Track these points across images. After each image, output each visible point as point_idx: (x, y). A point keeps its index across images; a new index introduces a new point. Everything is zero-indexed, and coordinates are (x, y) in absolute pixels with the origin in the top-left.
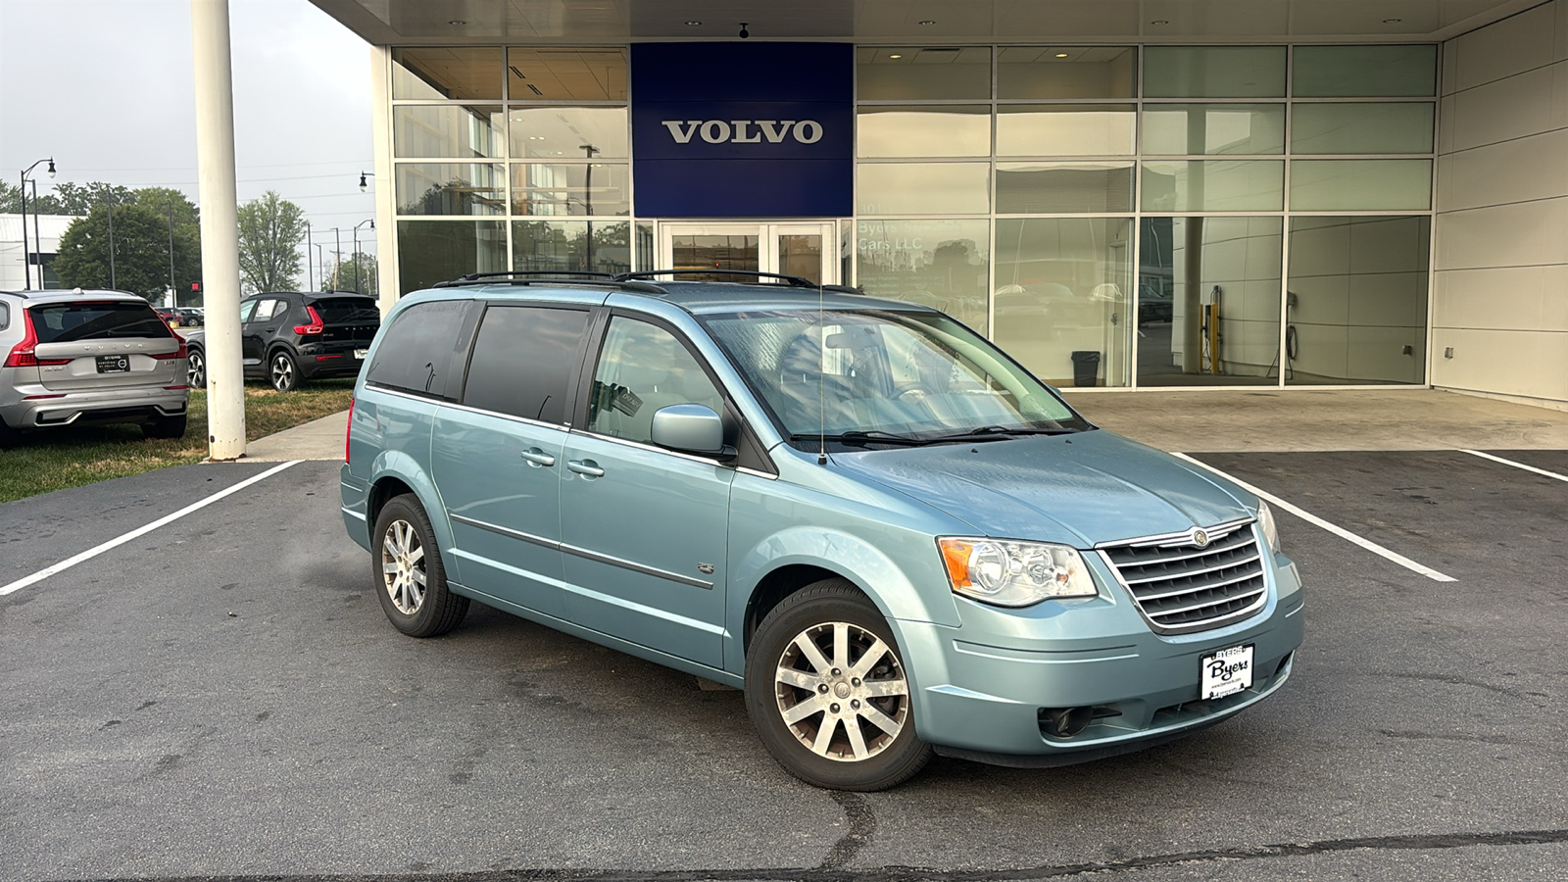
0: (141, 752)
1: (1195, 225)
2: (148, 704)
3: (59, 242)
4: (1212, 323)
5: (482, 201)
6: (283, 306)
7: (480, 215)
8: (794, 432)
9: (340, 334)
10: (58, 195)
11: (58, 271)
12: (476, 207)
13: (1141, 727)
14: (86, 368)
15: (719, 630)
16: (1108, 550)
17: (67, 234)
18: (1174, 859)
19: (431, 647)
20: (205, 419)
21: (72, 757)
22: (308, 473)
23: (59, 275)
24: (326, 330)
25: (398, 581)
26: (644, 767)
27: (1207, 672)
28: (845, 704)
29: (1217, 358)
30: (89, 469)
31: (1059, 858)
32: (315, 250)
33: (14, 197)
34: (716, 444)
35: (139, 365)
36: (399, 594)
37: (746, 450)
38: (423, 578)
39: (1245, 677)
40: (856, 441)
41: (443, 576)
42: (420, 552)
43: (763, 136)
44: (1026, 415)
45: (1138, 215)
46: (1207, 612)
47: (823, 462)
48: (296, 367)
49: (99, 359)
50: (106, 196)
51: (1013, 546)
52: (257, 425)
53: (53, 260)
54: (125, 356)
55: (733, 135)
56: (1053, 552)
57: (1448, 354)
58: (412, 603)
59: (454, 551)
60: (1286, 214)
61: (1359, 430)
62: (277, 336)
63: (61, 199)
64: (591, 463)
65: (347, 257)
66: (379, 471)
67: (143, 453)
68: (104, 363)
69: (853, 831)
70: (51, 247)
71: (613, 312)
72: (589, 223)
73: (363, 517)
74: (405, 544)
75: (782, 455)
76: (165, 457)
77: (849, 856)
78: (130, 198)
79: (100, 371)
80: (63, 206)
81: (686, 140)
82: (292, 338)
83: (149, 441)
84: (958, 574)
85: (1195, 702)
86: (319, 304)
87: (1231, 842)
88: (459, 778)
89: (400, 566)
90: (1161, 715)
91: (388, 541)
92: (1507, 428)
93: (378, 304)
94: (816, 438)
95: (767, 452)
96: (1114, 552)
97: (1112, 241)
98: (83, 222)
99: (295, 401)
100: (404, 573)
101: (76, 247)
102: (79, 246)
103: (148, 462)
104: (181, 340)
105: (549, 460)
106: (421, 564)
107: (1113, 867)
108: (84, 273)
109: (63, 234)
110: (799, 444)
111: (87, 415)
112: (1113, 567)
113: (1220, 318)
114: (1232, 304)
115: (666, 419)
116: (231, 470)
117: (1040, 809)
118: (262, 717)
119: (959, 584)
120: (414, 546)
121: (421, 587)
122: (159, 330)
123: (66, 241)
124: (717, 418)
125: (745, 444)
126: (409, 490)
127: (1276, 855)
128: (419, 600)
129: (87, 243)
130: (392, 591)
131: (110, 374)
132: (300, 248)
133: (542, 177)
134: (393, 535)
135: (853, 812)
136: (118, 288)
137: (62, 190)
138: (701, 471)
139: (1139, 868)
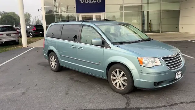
0: (19, 92)
1: (148, 12)
2: (19, 84)
4: (150, 25)
5: (56, 12)
6: (30, 26)
7: (55, 14)
8: (112, 42)
9: (38, 30)
12: (55, 13)
13: (167, 84)
14: (5, 36)
15: (102, 71)
16: (162, 58)
17: (0, 18)
18: (177, 104)
19: (58, 73)
20: (22, 42)
21: (9, 93)
22: (37, 49)
24: (36, 29)
25: (52, 64)
26: (93, 91)
27: (176, 75)
28: (120, 81)
29: (151, 29)
30: (6, 49)
31: (160, 105)
32: (33, 20)
34: (101, 44)
35: (12, 35)
36: (53, 66)
37: (105, 45)
38: (56, 63)
39: (180, 75)
40: (122, 43)
41: (59, 64)
42: (55, 60)
43: (93, 2)
44: (141, 38)
45: (142, 11)
46: (175, 66)
47: (118, 46)
48: (33, 34)
49: (7, 34)
50: (5, 13)
51: (149, 58)
52: (29, 42)
54: (10, 34)
55: (89, 2)
56: (154, 59)
57: (182, 28)
58: (55, 67)
59: (61, 60)
60: (161, 10)
61: (173, 38)
62: (30, 30)
64: (81, 47)
65: (37, 20)
66: (49, 49)
67: (14, 47)
68: (7, 35)
69: (128, 101)
71: (83, 25)
72: (68, 14)
73: (47, 55)
74: (53, 59)
75: (111, 45)
76: (17, 47)
77: (129, 105)
78: (8, 13)
79: (7, 36)
81: (83, 2)
82: (31, 30)
83: (15, 45)
84: (141, 63)
85: (175, 80)
86: (35, 26)
87: (184, 101)
88: (67, 94)
89: (53, 62)
91: (51, 59)
92: (192, 37)
93: (43, 26)
94: (117, 43)
95: (109, 45)
96: (163, 58)
97: (139, 14)
98: (2, 17)
99: (33, 39)
100: (53, 63)
103: (15, 48)
104: (18, 31)
105: (75, 47)
106: (56, 62)
107: (169, 106)
110: (114, 44)
111: (6, 42)
112: (163, 61)
113: (151, 24)
114: (152, 23)
115: (93, 41)
116: (26, 49)
117: (153, 96)
118: (36, 85)
119: (141, 64)
120: (54, 59)
121: (56, 65)
122: (14, 30)
124: (101, 40)
125: (105, 44)
126: (53, 51)
127: (192, 103)
128: (56, 67)
129: (3, 19)
130: (52, 66)
131: (8, 36)
132: (31, 19)
133: (63, 8)
134: (51, 58)
135: (126, 98)
136: (8, 25)
138: (99, 48)
139: (173, 106)
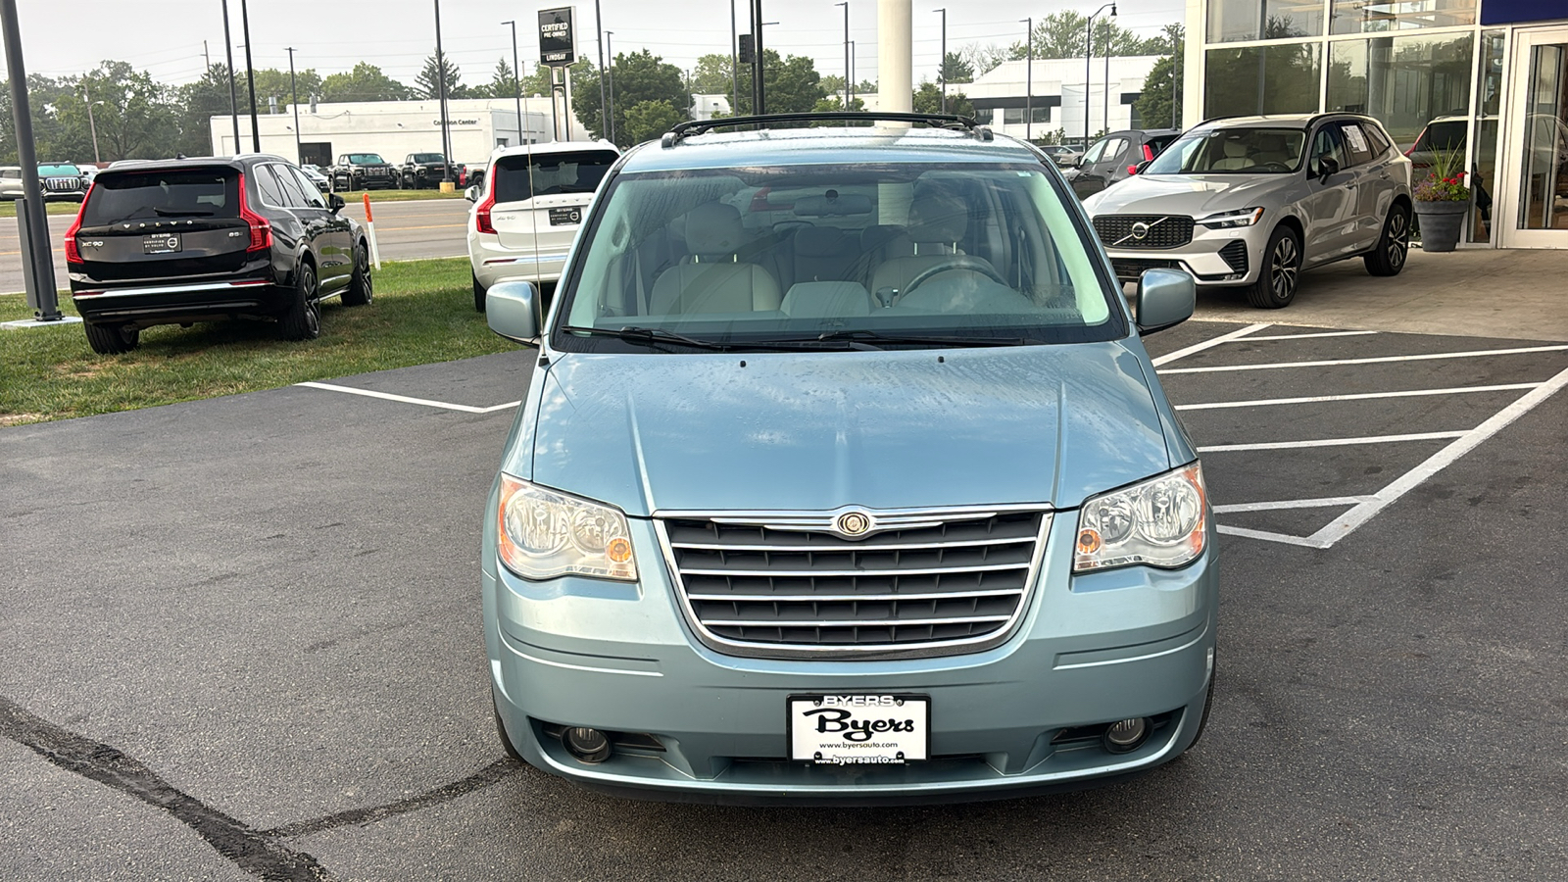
3: (1144, 81)
6: (1125, 144)
10: (1166, 37)
11: (1141, 110)
13: (699, 772)
16: (665, 521)
17: (1151, 73)
23: (1141, 113)
33: (1124, 40)
53: (1138, 99)
63: (1167, 39)
70: (1137, 87)
80: (1169, 46)
85: (782, 761)
90: (735, 765)
98: (1165, 62)
101: (1158, 86)
102: (1161, 85)
108: (1162, 110)
109: (1148, 75)
112: (668, 547)
123: (1150, 81)
129: (1167, 82)
137: (1170, 31)
